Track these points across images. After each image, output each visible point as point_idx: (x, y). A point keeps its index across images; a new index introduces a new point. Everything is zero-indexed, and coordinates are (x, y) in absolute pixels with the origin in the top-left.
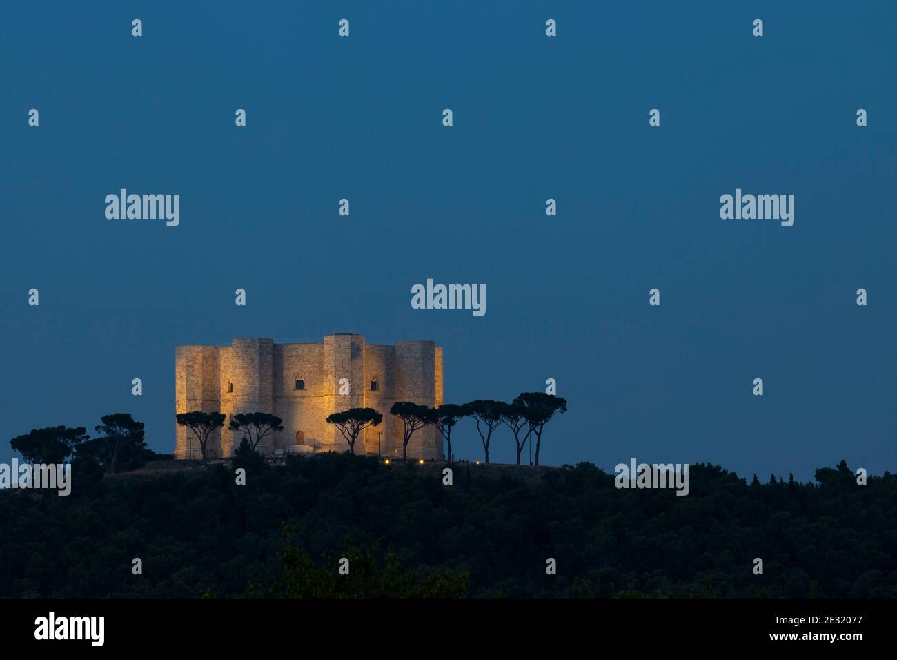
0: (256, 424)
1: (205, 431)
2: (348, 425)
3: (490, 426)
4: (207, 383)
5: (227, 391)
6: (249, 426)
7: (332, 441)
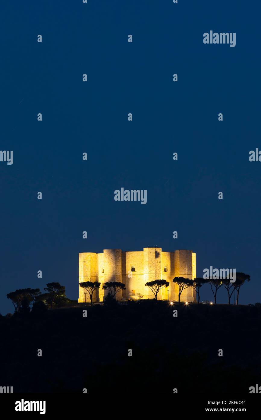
0: (114, 287)
1: (92, 290)
2: (154, 287)
3: (217, 287)
4: (92, 269)
5: (102, 272)
6: (111, 288)
7: (147, 294)
